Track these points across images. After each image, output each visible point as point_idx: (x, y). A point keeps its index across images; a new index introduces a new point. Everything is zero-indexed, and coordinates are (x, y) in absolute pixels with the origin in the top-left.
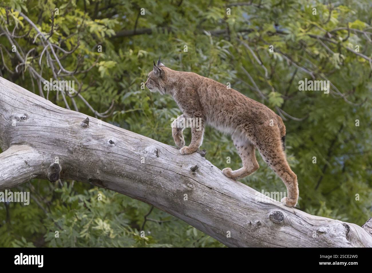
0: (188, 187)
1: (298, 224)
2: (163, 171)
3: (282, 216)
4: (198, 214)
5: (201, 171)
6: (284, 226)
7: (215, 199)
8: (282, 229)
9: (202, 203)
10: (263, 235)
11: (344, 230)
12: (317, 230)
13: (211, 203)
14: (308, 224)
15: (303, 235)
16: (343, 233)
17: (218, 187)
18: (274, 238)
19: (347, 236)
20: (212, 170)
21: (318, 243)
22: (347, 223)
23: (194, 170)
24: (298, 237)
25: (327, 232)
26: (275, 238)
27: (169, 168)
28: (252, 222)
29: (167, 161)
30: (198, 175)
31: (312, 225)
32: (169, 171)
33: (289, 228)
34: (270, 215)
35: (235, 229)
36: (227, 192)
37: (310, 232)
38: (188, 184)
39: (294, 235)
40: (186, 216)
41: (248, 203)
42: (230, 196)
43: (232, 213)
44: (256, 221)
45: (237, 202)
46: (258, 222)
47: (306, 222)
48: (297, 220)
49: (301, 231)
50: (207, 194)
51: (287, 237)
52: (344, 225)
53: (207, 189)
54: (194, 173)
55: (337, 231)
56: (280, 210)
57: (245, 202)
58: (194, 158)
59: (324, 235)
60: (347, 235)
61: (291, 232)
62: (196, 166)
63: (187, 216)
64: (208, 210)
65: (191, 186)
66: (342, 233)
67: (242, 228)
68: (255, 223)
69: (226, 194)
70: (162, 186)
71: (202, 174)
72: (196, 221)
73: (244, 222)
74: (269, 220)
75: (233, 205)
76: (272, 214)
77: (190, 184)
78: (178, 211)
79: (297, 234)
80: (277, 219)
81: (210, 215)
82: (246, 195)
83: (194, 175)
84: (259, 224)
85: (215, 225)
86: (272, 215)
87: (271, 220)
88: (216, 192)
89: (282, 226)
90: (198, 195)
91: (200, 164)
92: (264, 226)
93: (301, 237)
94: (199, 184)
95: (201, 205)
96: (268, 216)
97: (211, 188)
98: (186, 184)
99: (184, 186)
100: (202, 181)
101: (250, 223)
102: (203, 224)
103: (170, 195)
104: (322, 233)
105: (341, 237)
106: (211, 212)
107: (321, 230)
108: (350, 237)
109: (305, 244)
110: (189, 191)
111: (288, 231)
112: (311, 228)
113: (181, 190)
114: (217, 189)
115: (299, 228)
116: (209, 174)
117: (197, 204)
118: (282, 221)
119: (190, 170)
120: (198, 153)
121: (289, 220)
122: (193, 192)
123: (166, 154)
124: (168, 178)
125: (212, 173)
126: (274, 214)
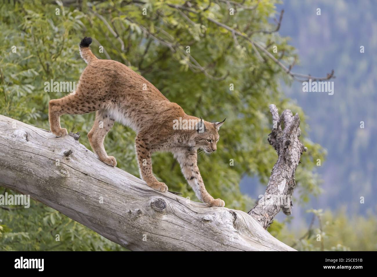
0: (62, 173)
1: (181, 212)
2: (34, 157)
3: (164, 203)
4: (73, 203)
5: (75, 156)
6: (167, 215)
7: (91, 186)
8: (165, 217)
9: (77, 190)
10: (144, 225)
11: (231, 218)
12: (202, 218)
13: (87, 190)
14: (192, 212)
15: (187, 224)
16: (230, 221)
17: (94, 173)
18: (156, 227)
19: (234, 224)
20: (87, 155)
21: (203, 232)
22: (234, 210)
23: (68, 154)
24: (182, 226)
25: (213, 220)
26: (157, 227)
27: (40, 153)
28: (132, 211)
29: (38, 146)
30: (73, 160)
31: (197, 213)
32: (41, 156)
33: (172, 216)
34: (152, 203)
35: (113, 218)
36: (104, 178)
37: (195, 220)
38: (62, 171)
39: (177, 224)
40: (59, 204)
41: (126, 190)
42: (108, 183)
43: (110, 201)
44: (136, 209)
45: (115, 189)
46: (139, 211)
47: (190, 209)
48: (180, 207)
49: (185, 220)
50: (82, 181)
51: (170, 226)
52: (230, 213)
53: (82, 175)
54: (67, 158)
55: (224, 218)
56: (161, 197)
57: (124, 188)
58: (67, 142)
59: (209, 223)
60: (234, 222)
61: (174, 221)
62: (70, 151)
63: (61, 205)
64: (84, 198)
65: (64, 172)
66: (228, 221)
67: (121, 217)
68: (135, 212)
69: (103, 181)
70: (33, 173)
71: (76, 159)
72: (70, 210)
73: (123, 210)
74: (150, 208)
75: (111, 192)
76: (153, 201)
77: (64, 170)
78: (50, 200)
79: (180, 222)
80: (159, 206)
81: (86, 204)
82: (124, 181)
83: (68, 160)
84: (139, 212)
85: (91, 215)
86: (154, 203)
87: (152, 208)
88: (92, 178)
89: (164, 214)
90: (73, 182)
91: (74, 149)
92: (145, 215)
93: (185, 225)
94: (73, 170)
95: (76, 193)
96: (149, 204)
97: (86, 175)
98: (60, 170)
99: (57, 172)
100: (77, 167)
101: (130, 211)
102: (78, 213)
103: (42, 182)
104: (208, 221)
105: (228, 225)
106: (87, 200)
107: (206, 217)
108: (237, 225)
109: (189, 233)
110: (62, 178)
111: (171, 219)
112: (196, 216)
113: (55, 176)
114: (93, 175)
115: (182, 216)
116: (83, 159)
117: (71, 192)
118: (164, 209)
119: (63, 155)
120: (71, 136)
121: (172, 208)
122: (66, 179)
123: (36, 138)
124: (39, 164)
125: (87, 157)
126: (155, 201)
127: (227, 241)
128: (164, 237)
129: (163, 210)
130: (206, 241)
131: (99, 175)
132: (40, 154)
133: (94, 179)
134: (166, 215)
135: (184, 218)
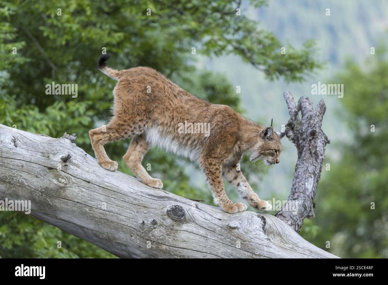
0: (60, 182)
1: (202, 220)
2: (26, 165)
3: (182, 210)
4: (75, 216)
5: (74, 161)
6: (186, 223)
7: (95, 196)
8: (185, 227)
9: (78, 201)
10: (160, 237)
11: (260, 223)
12: (227, 226)
13: (90, 201)
14: (215, 219)
15: (211, 233)
16: (260, 227)
17: (97, 180)
18: (174, 239)
19: (263, 229)
20: (87, 159)
21: (230, 242)
22: (262, 215)
23: (66, 160)
24: (205, 235)
25: (239, 226)
26: (176, 239)
27: (32, 160)
28: (145, 222)
29: (29, 152)
30: (71, 166)
31: (220, 220)
32: (33, 164)
33: (192, 225)
34: (168, 211)
35: (123, 232)
36: (110, 185)
37: (219, 229)
38: (60, 179)
39: (198, 234)
40: (58, 219)
41: (137, 197)
42: (114, 190)
43: (119, 212)
44: (150, 220)
45: (124, 198)
46: (154, 221)
47: (212, 216)
48: (201, 214)
49: (207, 228)
50: (84, 190)
51: (191, 236)
52: (259, 217)
53: (84, 183)
54: (65, 164)
55: (252, 224)
56: (178, 204)
57: (134, 196)
58: (63, 145)
59: (236, 230)
61: (195, 230)
62: (68, 155)
63: (60, 219)
64: (87, 210)
65: (63, 181)
66: (258, 227)
67: (133, 229)
68: (149, 223)
69: (108, 188)
70: (26, 184)
71: (75, 165)
73: (135, 222)
74: (166, 217)
75: (118, 201)
76: (169, 209)
77: (62, 178)
78: (46, 214)
79: (202, 232)
80: (175, 214)
81: (90, 217)
82: (133, 188)
83: (66, 167)
84: (154, 223)
85: (97, 229)
86: (170, 211)
87: (169, 216)
88: (96, 186)
89: (183, 223)
90: (74, 192)
91: (72, 153)
92: (161, 225)
93: (208, 235)
94: (73, 178)
95: (78, 205)
96: (165, 213)
97: (89, 182)
98: (57, 179)
99: (55, 181)
100: (77, 174)
101: (143, 222)
102: (82, 227)
103: (38, 194)
104: (234, 228)
105: (258, 232)
106: (92, 212)
107: (232, 225)
108: (267, 231)
109: (214, 244)
110: (61, 188)
111: (191, 229)
112: (219, 223)
113: (52, 186)
114: (97, 182)
115: (204, 225)
116: (83, 164)
117: (72, 204)
118: (182, 217)
119: (60, 160)
120: (66, 138)
121: (191, 215)
122: (66, 188)
123: (26, 143)
124: (32, 173)
125: (87, 162)
126: (172, 209)
127: (259, 251)
128: (185, 250)
129: (182, 218)
130: (234, 252)
131: (103, 182)
132: (32, 162)
133: (97, 187)
134: (185, 225)
135: (206, 226)
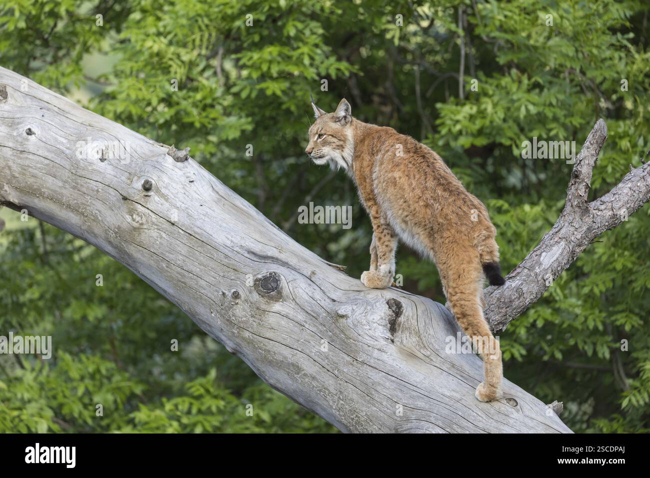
0: (134, 220)
1: (307, 298)
2: (102, 190)
3: (277, 281)
5: (163, 191)
7: (176, 246)
8: (277, 307)
9: (155, 251)
10: (242, 318)
12: (335, 312)
13: (169, 253)
14: (326, 298)
15: (311, 320)
17: (186, 223)
18: (260, 324)
19: (390, 324)
23: (148, 187)
24: (302, 323)
25: (349, 315)
27: (112, 183)
28: (227, 292)
30: (157, 198)
31: (334, 301)
32: (111, 189)
33: (290, 305)
34: (257, 280)
35: (201, 304)
36: (199, 231)
37: (324, 314)
38: (135, 216)
39: (295, 319)
41: (230, 254)
42: (204, 240)
43: (200, 274)
44: (232, 290)
45: (213, 253)
46: (236, 292)
47: (325, 293)
48: (309, 290)
49: (310, 312)
50: (164, 235)
51: (284, 322)
52: (387, 303)
53: (167, 226)
54: (147, 194)
56: (277, 270)
59: (344, 320)
60: (395, 321)
61: (292, 313)
62: (148, 181)
65: (138, 219)
67: (212, 302)
68: (230, 294)
69: (197, 236)
71: (165, 197)
73: (216, 291)
74: (252, 289)
75: (204, 257)
76: (260, 277)
77: (138, 215)
79: (301, 317)
80: (266, 286)
81: (168, 276)
82: (233, 239)
83: (148, 198)
84: (236, 295)
86: (261, 279)
87: (256, 289)
88: (181, 231)
89: (278, 301)
90: (151, 237)
92: (246, 300)
93: (306, 323)
94: (154, 216)
95: (155, 257)
97: (173, 224)
98: (132, 216)
99: (129, 218)
100: (161, 210)
101: (224, 293)
104: (342, 316)
106: (169, 270)
107: (341, 312)
108: (401, 326)
109: (310, 338)
110: (135, 229)
111: (287, 311)
112: (329, 306)
113: (124, 226)
114: (184, 225)
115: (306, 306)
117: (149, 254)
118: (273, 291)
119: (141, 187)
120: (168, 154)
121: (291, 290)
122: (142, 230)
124: (107, 203)
126: (263, 277)
127: (365, 355)
128: (271, 342)
129: (272, 293)
130: (331, 353)
131: (193, 226)
132: (111, 186)
133: (183, 232)
134: (281, 303)
135: (309, 309)
